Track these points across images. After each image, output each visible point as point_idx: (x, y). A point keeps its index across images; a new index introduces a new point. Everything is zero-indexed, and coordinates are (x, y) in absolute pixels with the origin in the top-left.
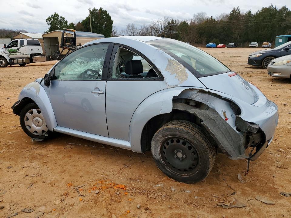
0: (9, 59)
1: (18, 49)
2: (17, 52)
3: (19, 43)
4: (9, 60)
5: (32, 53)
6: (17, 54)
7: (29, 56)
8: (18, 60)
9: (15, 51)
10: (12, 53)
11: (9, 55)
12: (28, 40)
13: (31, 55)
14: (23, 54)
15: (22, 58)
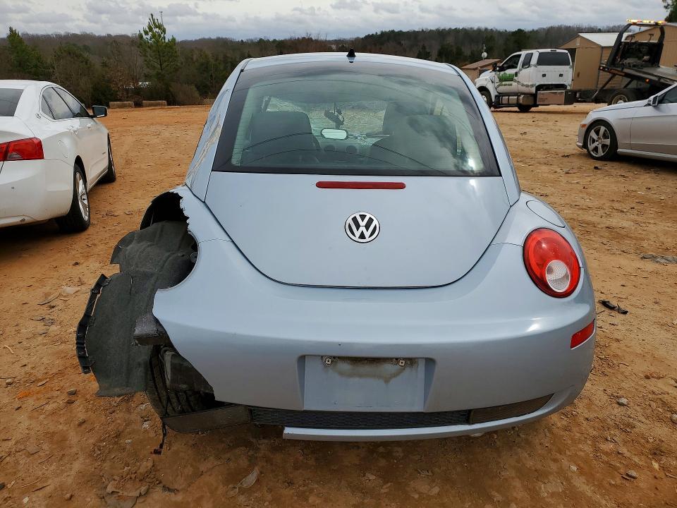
0: (497, 94)
1: (516, 74)
2: (512, 80)
3: (522, 59)
4: (496, 96)
5: (542, 83)
6: (511, 85)
7: (533, 90)
8: (510, 97)
9: (511, 79)
10: (504, 83)
11: (499, 86)
12: (540, 54)
13: (539, 88)
14: (523, 85)
15: (517, 94)
